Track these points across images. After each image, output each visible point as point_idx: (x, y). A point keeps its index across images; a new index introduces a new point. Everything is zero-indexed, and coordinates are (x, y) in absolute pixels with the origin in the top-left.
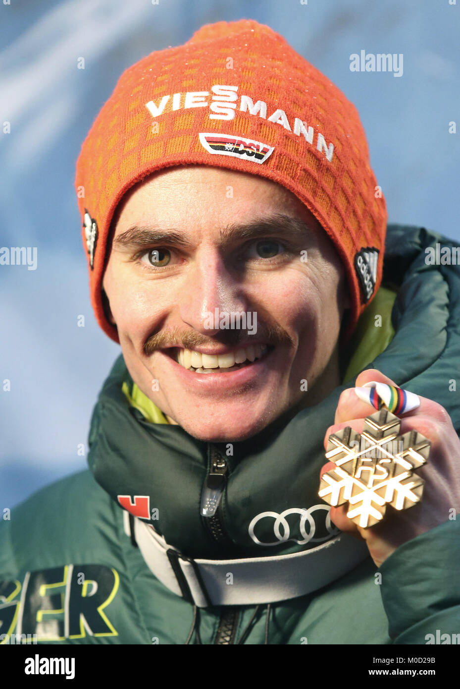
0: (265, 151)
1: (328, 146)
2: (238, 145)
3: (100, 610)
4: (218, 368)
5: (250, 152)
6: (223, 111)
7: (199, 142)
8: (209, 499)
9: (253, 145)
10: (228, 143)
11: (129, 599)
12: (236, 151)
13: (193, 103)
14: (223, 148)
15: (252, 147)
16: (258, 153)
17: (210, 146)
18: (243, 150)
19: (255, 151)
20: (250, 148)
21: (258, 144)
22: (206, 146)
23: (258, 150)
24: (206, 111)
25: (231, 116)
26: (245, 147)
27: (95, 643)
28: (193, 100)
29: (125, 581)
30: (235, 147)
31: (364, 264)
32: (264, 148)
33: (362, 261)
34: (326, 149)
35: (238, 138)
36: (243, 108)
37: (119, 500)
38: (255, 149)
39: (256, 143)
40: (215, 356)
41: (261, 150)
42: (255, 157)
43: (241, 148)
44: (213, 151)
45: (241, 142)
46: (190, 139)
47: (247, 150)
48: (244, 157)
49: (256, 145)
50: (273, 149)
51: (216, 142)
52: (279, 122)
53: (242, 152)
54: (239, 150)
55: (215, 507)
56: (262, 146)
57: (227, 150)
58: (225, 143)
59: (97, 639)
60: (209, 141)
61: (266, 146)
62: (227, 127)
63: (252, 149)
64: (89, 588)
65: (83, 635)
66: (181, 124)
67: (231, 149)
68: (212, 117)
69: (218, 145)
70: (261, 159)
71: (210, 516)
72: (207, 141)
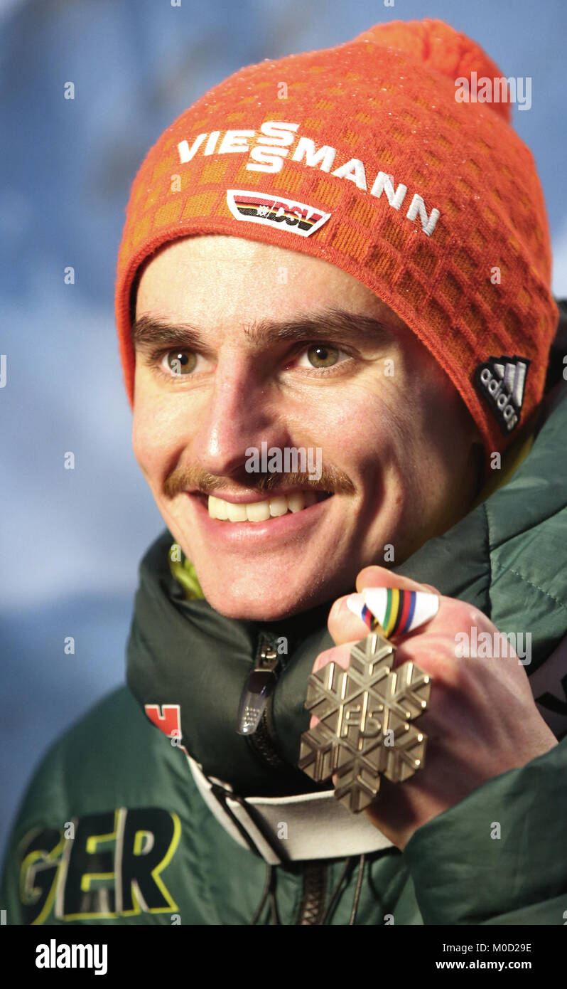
0: (315, 219)
1: (429, 212)
2: (276, 209)
3: (156, 874)
4: (247, 521)
5: (292, 219)
6: (268, 159)
7: (226, 202)
8: (250, 707)
9: (298, 209)
10: (262, 205)
11: (192, 858)
12: (272, 217)
13: (232, 145)
14: (254, 213)
15: (296, 212)
16: (303, 220)
17: (239, 209)
18: (282, 217)
19: (300, 219)
20: (292, 213)
21: (306, 209)
22: (233, 208)
23: (304, 217)
24: (245, 157)
25: (277, 167)
26: (286, 212)
27: (152, 923)
28: (232, 141)
29: (189, 831)
30: (271, 211)
31: (494, 381)
32: (315, 214)
33: (489, 375)
34: (424, 217)
35: (277, 199)
36: (297, 157)
37: (147, 712)
38: (300, 216)
39: (303, 206)
40: (244, 505)
41: (308, 217)
42: (299, 227)
43: (280, 213)
44: (240, 217)
45: (282, 205)
46: (215, 198)
47: (288, 216)
48: (283, 226)
49: (302, 210)
50: (328, 216)
51: (247, 204)
52: (350, 177)
53: (279, 220)
54: (276, 216)
55: (257, 721)
56: (312, 211)
57: (259, 216)
58: (258, 205)
59: (154, 916)
60: (239, 201)
61: (318, 212)
62: (268, 182)
63: (295, 215)
64: (145, 841)
65: (137, 911)
66: (209, 176)
67: (264, 214)
68: (250, 167)
69: (248, 207)
70: (307, 230)
71: (251, 733)
72: (236, 202)
